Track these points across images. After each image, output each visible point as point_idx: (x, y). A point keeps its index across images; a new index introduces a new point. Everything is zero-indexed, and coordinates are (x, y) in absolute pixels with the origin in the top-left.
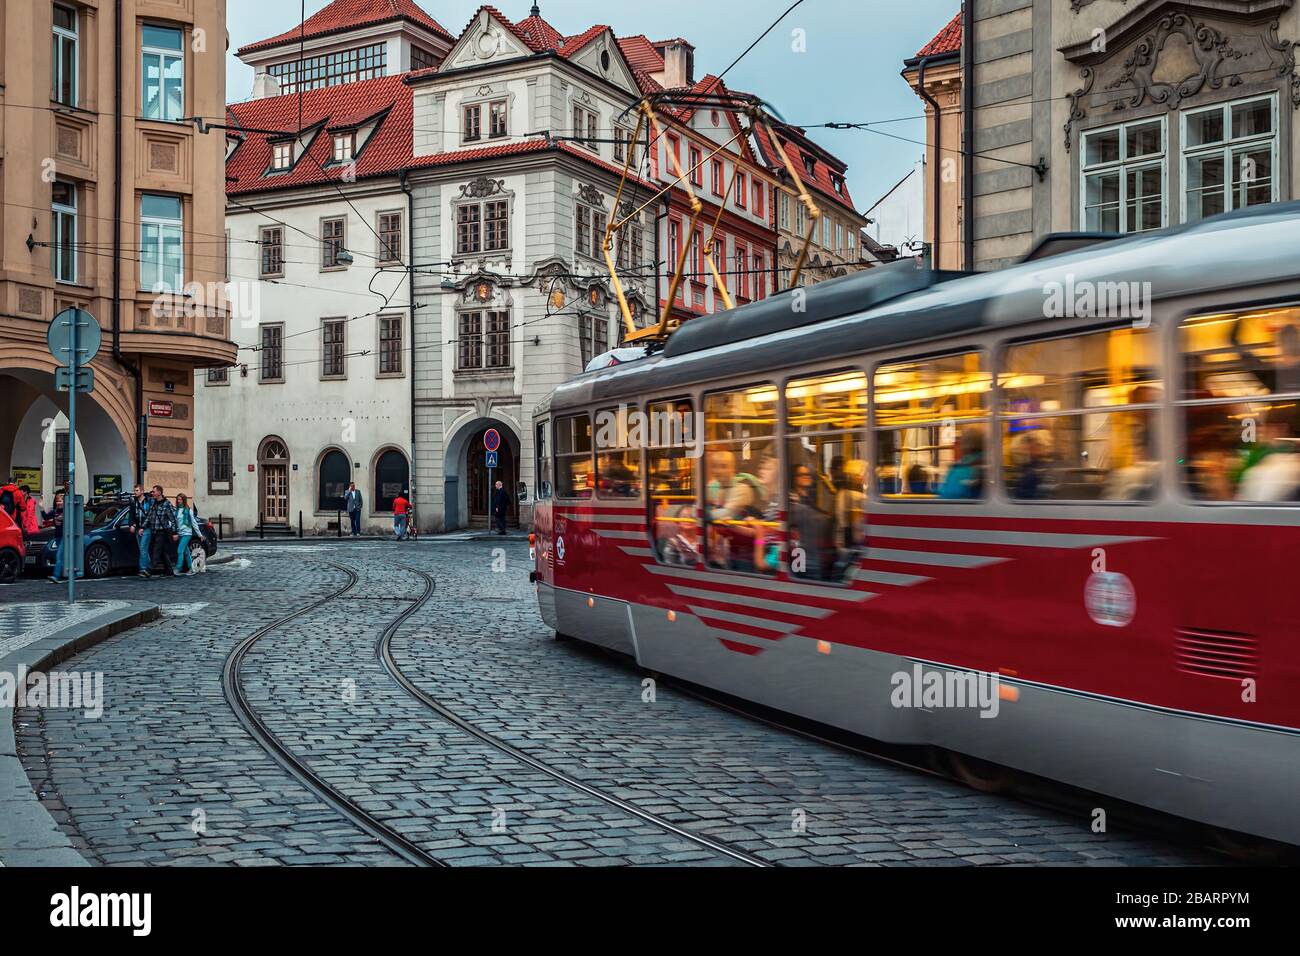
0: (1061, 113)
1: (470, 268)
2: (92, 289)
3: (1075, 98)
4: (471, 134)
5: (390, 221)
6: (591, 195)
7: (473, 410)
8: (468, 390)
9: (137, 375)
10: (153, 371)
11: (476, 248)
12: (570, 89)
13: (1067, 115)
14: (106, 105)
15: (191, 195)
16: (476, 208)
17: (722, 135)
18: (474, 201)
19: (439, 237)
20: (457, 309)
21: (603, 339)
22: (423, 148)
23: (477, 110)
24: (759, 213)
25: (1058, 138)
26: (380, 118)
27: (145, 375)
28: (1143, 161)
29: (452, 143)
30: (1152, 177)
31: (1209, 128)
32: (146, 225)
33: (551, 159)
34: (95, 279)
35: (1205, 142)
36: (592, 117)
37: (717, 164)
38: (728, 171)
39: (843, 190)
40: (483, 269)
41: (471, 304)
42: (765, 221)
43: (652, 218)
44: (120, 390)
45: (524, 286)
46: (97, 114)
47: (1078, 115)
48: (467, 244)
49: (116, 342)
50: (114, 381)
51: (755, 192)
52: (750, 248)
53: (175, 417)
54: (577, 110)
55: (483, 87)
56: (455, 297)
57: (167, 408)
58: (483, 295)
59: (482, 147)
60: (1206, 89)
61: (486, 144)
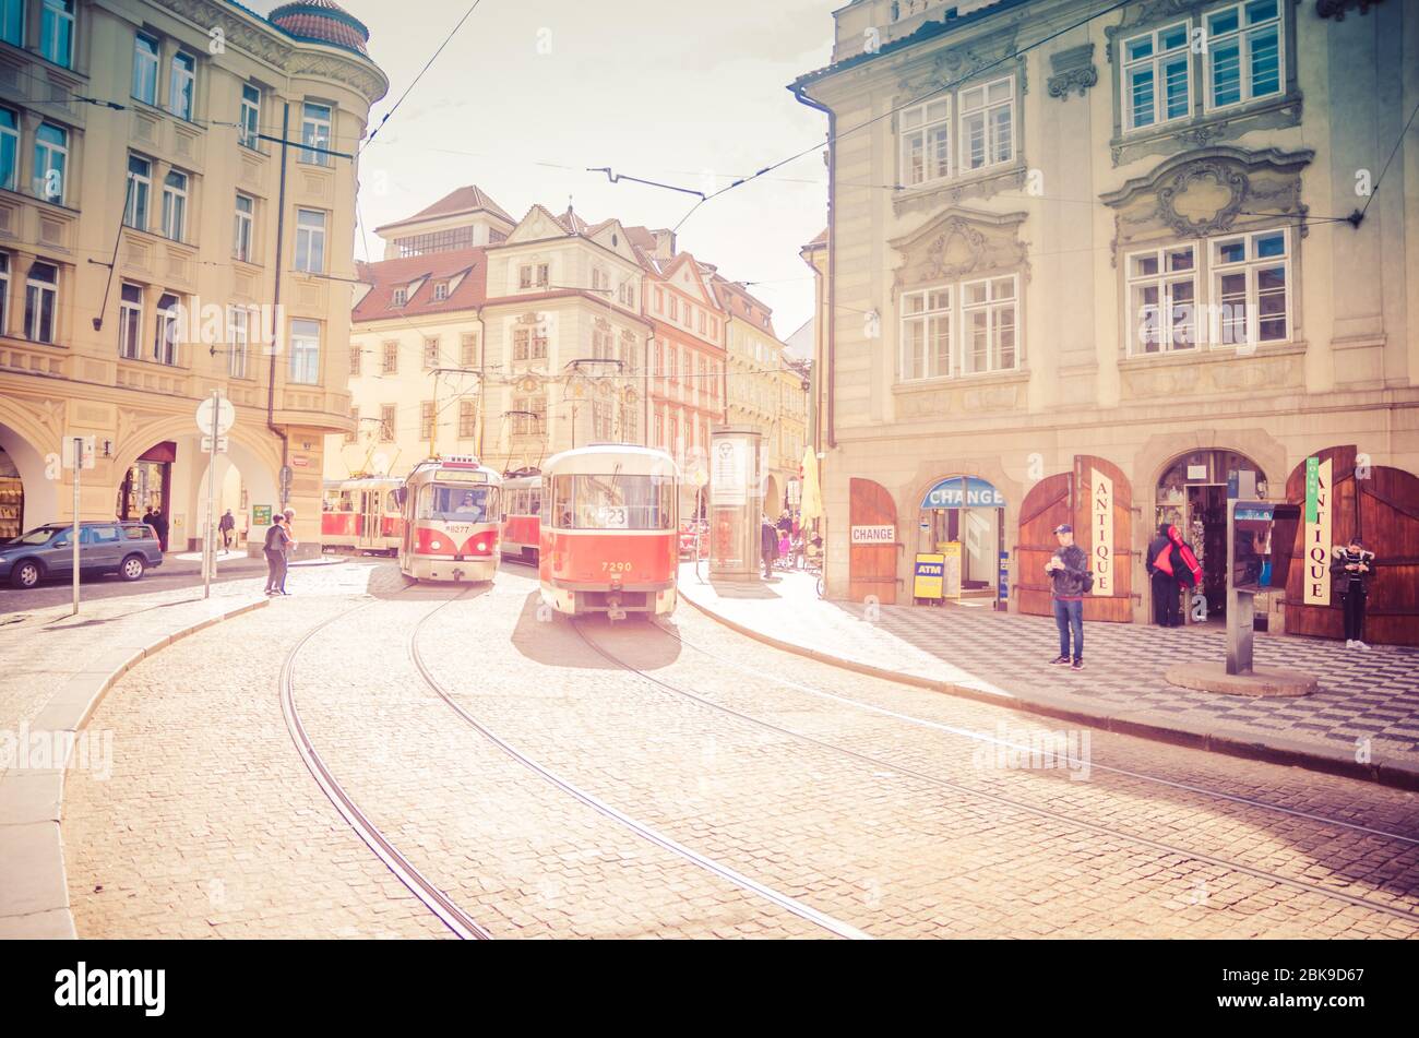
0: (889, 281)
1: (521, 370)
2: (254, 381)
3: (897, 271)
4: (525, 283)
5: (470, 339)
6: (603, 324)
7: (520, 461)
8: (519, 448)
9: (284, 438)
10: (295, 436)
11: (526, 357)
12: (591, 258)
13: (892, 283)
14: (271, 262)
15: (326, 321)
16: (527, 331)
17: (692, 288)
18: (525, 327)
19: (502, 349)
20: (512, 395)
21: (609, 416)
22: (492, 292)
23: (529, 269)
24: (715, 337)
25: (887, 296)
26: (468, 272)
27: (290, 440)
28: (938, 313)
29: (513, 290)
30: (944, 322)
31: (979, 294)
32: (295, 341)
33: (576, 299)
34: (257, 375)
35: (976, 301)
36: (606, 277)
37: (688, 308)
38: (695, 311)
39: (769, 325)
40: (530, 371)
41: (522, 393)
42: (718, 343)
43: (644, 340)
44: (273, 449)
45: (557, 381)
46: (263, 267)
47: (899, 283)
48: (521, 354)
49: (270, 417)
50: (266, 442)
51: (713, 323)
52: (708, 359)
53: (311, 467)
54: (595, 271)
55: (535, 254)
56: (509, 389)
57: (305, 460)
58: (530, 387)
59: (532, 292)
60: (976, 269)
61: (534, 290)
